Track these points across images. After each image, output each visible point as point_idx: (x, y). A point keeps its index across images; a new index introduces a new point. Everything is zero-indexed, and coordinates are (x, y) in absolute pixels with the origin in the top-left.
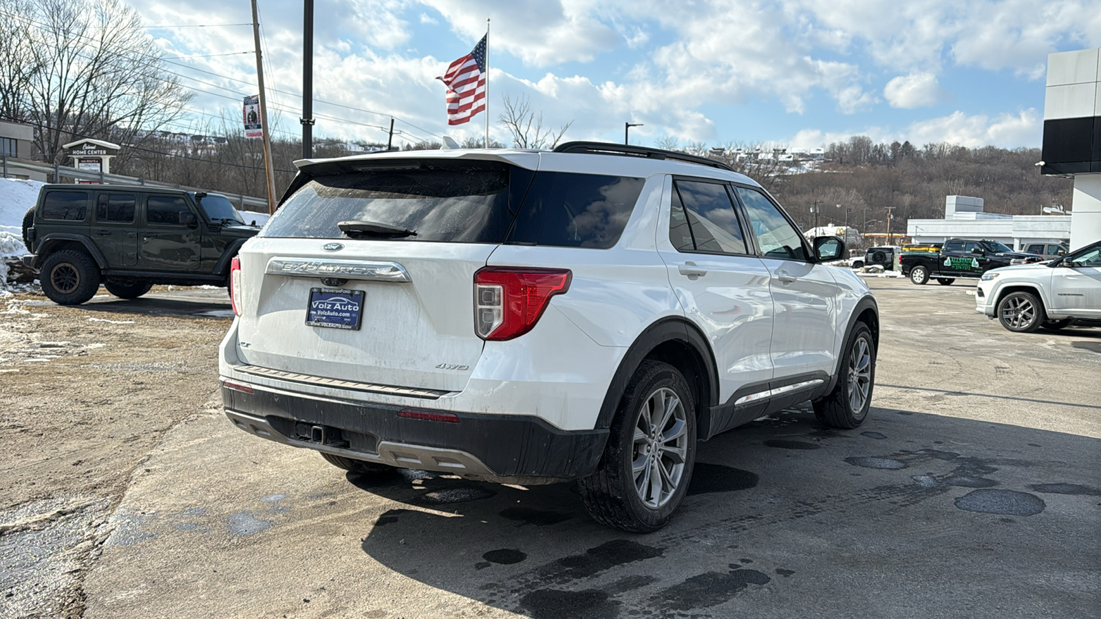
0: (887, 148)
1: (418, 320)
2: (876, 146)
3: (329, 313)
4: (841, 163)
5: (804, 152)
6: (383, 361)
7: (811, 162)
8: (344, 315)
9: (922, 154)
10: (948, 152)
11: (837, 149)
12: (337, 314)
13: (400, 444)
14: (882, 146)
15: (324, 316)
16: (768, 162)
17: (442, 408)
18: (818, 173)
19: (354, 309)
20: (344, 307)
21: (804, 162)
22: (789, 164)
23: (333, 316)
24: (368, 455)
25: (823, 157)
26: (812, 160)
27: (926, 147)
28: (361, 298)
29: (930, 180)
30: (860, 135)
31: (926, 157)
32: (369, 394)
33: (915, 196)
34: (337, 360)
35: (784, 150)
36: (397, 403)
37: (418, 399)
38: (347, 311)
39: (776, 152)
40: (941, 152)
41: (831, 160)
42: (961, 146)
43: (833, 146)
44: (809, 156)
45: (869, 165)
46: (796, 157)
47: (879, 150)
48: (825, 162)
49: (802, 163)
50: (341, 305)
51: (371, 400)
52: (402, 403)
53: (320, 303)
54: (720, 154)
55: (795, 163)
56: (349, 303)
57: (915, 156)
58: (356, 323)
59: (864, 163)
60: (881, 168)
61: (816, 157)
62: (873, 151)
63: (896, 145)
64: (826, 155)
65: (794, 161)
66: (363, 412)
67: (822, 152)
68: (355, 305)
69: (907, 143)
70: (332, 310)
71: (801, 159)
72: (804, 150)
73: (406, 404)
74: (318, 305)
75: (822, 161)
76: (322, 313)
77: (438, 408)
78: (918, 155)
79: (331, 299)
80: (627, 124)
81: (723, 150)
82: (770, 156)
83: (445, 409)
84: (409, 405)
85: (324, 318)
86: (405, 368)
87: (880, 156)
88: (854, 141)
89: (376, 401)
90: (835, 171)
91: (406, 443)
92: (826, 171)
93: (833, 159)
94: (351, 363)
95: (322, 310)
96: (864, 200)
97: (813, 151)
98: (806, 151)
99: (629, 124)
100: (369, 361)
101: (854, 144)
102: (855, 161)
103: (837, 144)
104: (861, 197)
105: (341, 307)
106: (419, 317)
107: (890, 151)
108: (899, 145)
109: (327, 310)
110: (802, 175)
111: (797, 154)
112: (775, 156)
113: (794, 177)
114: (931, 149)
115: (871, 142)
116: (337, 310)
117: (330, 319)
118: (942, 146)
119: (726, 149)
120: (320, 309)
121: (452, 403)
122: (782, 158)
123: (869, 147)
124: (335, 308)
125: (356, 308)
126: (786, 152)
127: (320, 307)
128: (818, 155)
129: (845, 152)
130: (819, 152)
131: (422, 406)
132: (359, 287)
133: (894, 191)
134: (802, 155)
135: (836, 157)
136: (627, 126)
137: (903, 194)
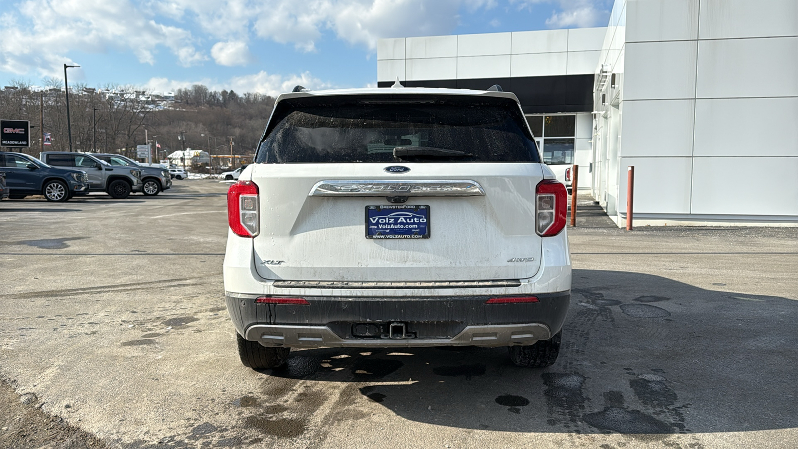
0: (219, 95)
1: (485, 226)
2: (211, 93)
3: (392, 226)
4: (188, 103)
5: (159, 94)
6: (458, 262)
7: (165, 102)
8: (411, 226)
9: (244, 100)
10: (260, 99)
11: (183, 94)
12: (402, 227)
13: (486, 326)
14: (215, 93)
15: (388, 229)
16: (132, 101)
17: (524, 293)
18: (172, 111)
19: (421, 221)
20: (410, 220)
21: (160, 102)
22: (147, 102)
23: (398, 228)
24: (439, 340)
25: (173, 99)
26: (166, 101)
27: (245, 95)
28: (426, 212)
29: (251, 118)
30: (199, 84)
31: (246, 102)
32: (456, 289)
33: (243, 129)
34: (408, 265)
35: (144, 92)
36: (483, 293)
37: (503, 288)
38: (414, 223)
39: (138, 93)
40: (255, 99)
41: (180, 101)
42: (268, 95)
43: (180, 91)
44: (163, 98)
45: (208, 106)
46: (154, 98)
47: (213, 96)
48: (176, 102)
49: (158, 102)
50: (406, 219)
51: (458, 294)
52: (489, 293)
53: (379, 218)
54: (93, 92)
55: (153, 102)
56: (414, 217)
57: (239, 101)
58: (425, 232)
59: (204, 104)
60: (216, 109)
61: (168, 98)
62: (210, 97)
63: (224, 93)
64: (176, 97)
65: (152, 101)
66: (450, 305)
67: (173, 95)
68: (422, 218)
69: (232, 91)
70: (396, 223)
71: (157, 99)
72: (158, 93)
73: (493, 293)
74: (378, 220)
75: (173, 102)
76: (384, 227)
77: (521, 293)
78: (240, 100)
79: (392, 214)
80: (65, 65)
81: (94, 89)
82: (133, 97)
83: (527, 292)
84: (495, 294)
85: (388, 231)
86: (480, 265)
87: (214, 99)
88: (195, 88)
89: (463, 294)
90: (184, 110)
91: (492, 324)
92: (178, 109)
93: (181, 100)
94: (424, 266)
95: (384, 224)
96: (209, 131)
97: (166, 94)
98: (161, 94)
99: (67, 65)
100: (443, 263)
101: (195, 91)
102: (198, 102)
103: (183, 90)
104: (206, 129)
105: (406, 221)
106: (486, 223)
107: (221, 97)
108: (227, 93)
109: (390, 224)
110: (159, 111)
111: (154, 95)
112: (137, 96)
113: (154, 113)
114: (249, 97)
115: (207, 89)
116: (401, 223)
117: (394, 232)
118: (256, 95)
119: (96, 89)
120: (381, 224)
121: (533, 288)
122: (142, 98)
123: (206, 93)
124: (399, 222)
125: (424, 220)
126: (145, 93)
127: (380, 222)
128: (170, 97)
129: (190, 95)
130: (170, 95)
131: (507, 293)
132: (422, 203)
133: (228, 125)
134: (157, 96)
135: (182, 99)
136: (66, 67)
137: (235, 127)
